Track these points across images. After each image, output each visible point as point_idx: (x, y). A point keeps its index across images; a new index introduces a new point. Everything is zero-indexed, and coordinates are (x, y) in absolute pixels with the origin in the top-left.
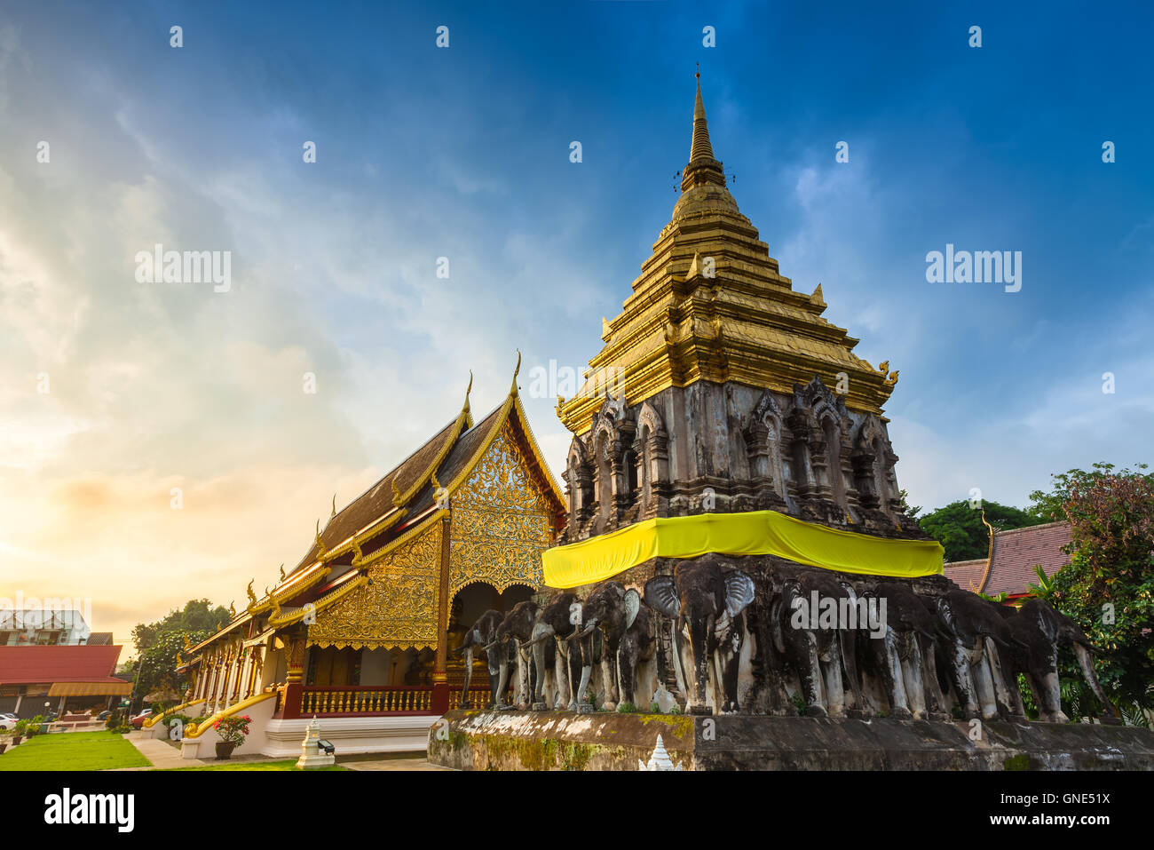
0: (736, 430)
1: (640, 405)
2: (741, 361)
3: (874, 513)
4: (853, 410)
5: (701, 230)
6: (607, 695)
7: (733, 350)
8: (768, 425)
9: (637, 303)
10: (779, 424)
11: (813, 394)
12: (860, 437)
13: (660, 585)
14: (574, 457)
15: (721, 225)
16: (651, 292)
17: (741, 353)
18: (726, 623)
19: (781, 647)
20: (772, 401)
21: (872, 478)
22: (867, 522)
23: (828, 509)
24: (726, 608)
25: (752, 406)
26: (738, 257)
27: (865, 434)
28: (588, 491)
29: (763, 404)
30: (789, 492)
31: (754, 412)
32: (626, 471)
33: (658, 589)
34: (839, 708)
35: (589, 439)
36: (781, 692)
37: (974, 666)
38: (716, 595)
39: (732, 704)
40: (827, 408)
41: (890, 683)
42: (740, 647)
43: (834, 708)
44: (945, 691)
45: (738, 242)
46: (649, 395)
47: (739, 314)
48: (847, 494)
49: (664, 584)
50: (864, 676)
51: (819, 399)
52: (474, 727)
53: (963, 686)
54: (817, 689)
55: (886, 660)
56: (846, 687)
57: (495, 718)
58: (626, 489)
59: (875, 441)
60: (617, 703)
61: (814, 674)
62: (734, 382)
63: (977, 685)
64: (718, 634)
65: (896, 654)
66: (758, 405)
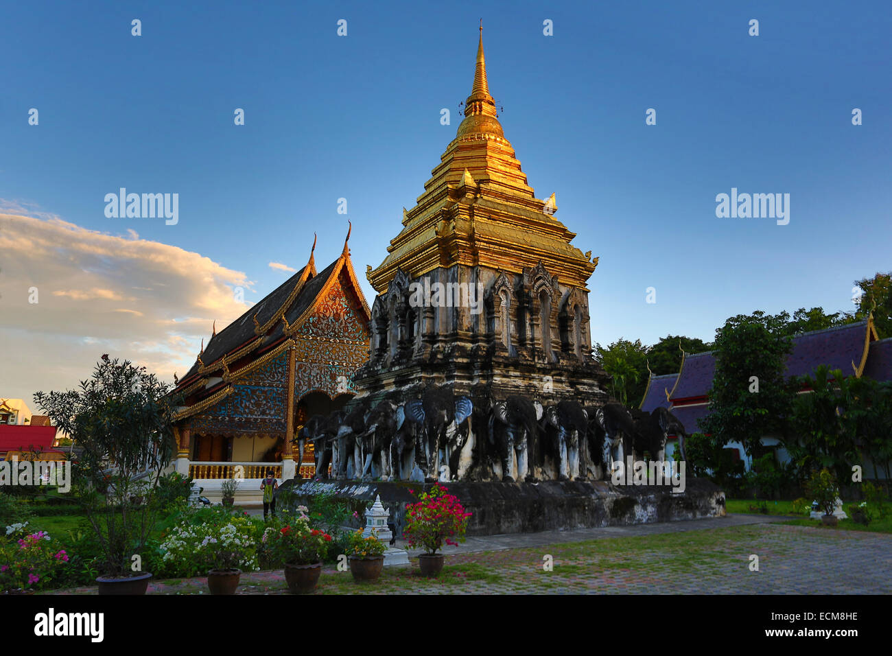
1: (419, 278)
2: (487, 250)
3: (569, 355)
4: (564, 284)
6: (384, 471)
7: (482, 244)
8: (502, 296)
9: (426, 200)
10: (510, 295)
11: (535, 275)
12: (566, 304)
13: (414, 404)
14: (376, 311)
17: (488, 245)
18: (454, 428)
19: (492, 441)
20: (507, 279)
21: (571, 331)
23: (536, 353)
24: (454, 419)
25: (492, 282)
27: (570, 302)
28: (383, 336)
29: (500, 281)
30: (512, 342)
31: (493, 287)
32: (407, 324)
33: (413, 407)
34: (524, 476)
35: (386, 299)
36: (488, 468)
37: (614, 448)
38: (448, 411)
39: (454, 476)
40: (544, 284)
41: (558, 462)
42: (465, 442)
43: (520, 477)
44: (596, 464)
45: (498, 159)
46: (425, 271)
47: (491, 216)
48: (553, 342)
49: (417, 404)
51: (540, 278)
52: (301, 490)
53: (605, 460)
54: (512, 466)
55: (558, 448)
56: (530, 464)
57: (315, 485)
58: (406, 337)
59: (576, 307)
60: (388, 476)
61: (510, 458)
62: (482, 266)
63: (614, 459)
64: (448, 435)
65: (565, 443)
66: (496, 282)
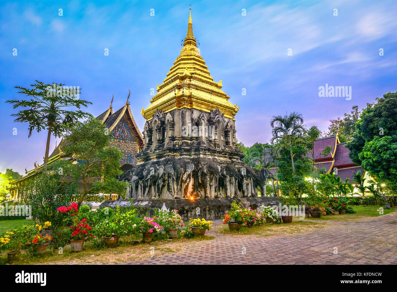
0: (194, 122)
1: (167, 113)
2: (196, 102)
3: (229, 146)
4: (226, 117)
5: (188, 60)
6: (153, 195)
7: (194, 99)
8: (203, 121)
9: (168, 81)
10: (206, 121)
11: (215, 113)
12: (227, 125)
13: (169, 166)
14: (146, 127)
15: (194, 59)
16: (172, 78)
17: (197, 100)
18: (186, 176)
19: (200, 182)
20: (204, 114)
21: (229, 137)
22: (226, 149)
23: (217, 145)
24: (186, 172)
25: (198, 115)
26: (198, 70)
27: (229, 124)
28: (150, 138)
29: (202, 115)
30: (207, 140)
31: (199, 118)
32: (161, 133)
33: (168, 167)
34: (213, 196)
35: (151, 122)
36: (199, 193)
37: (247, 184)
38: (184, 169)
39: (186, 196)
40: (219, 117)
41: (226, 189)
42: (190, 181)
43: (212, 196)
44: (240, 191)
45: (199, 65)
46: (169, 110)
47: (197, 88)
48: (222, 141)
49: (170, 166)
50: (221, 188)
51: (217, 114)
53: (244, 189)
54: (208, 192)
55: (226, 184)
56: (215, 191)
57: (120, 202)
58: (161, 138)
59: (231, 127)
60: (155, 197)
61: (208, 188)
62: (194, 109)
63: (247, 189)
64: (183, 179)
65: (229, 182)
66: (200, 115)
